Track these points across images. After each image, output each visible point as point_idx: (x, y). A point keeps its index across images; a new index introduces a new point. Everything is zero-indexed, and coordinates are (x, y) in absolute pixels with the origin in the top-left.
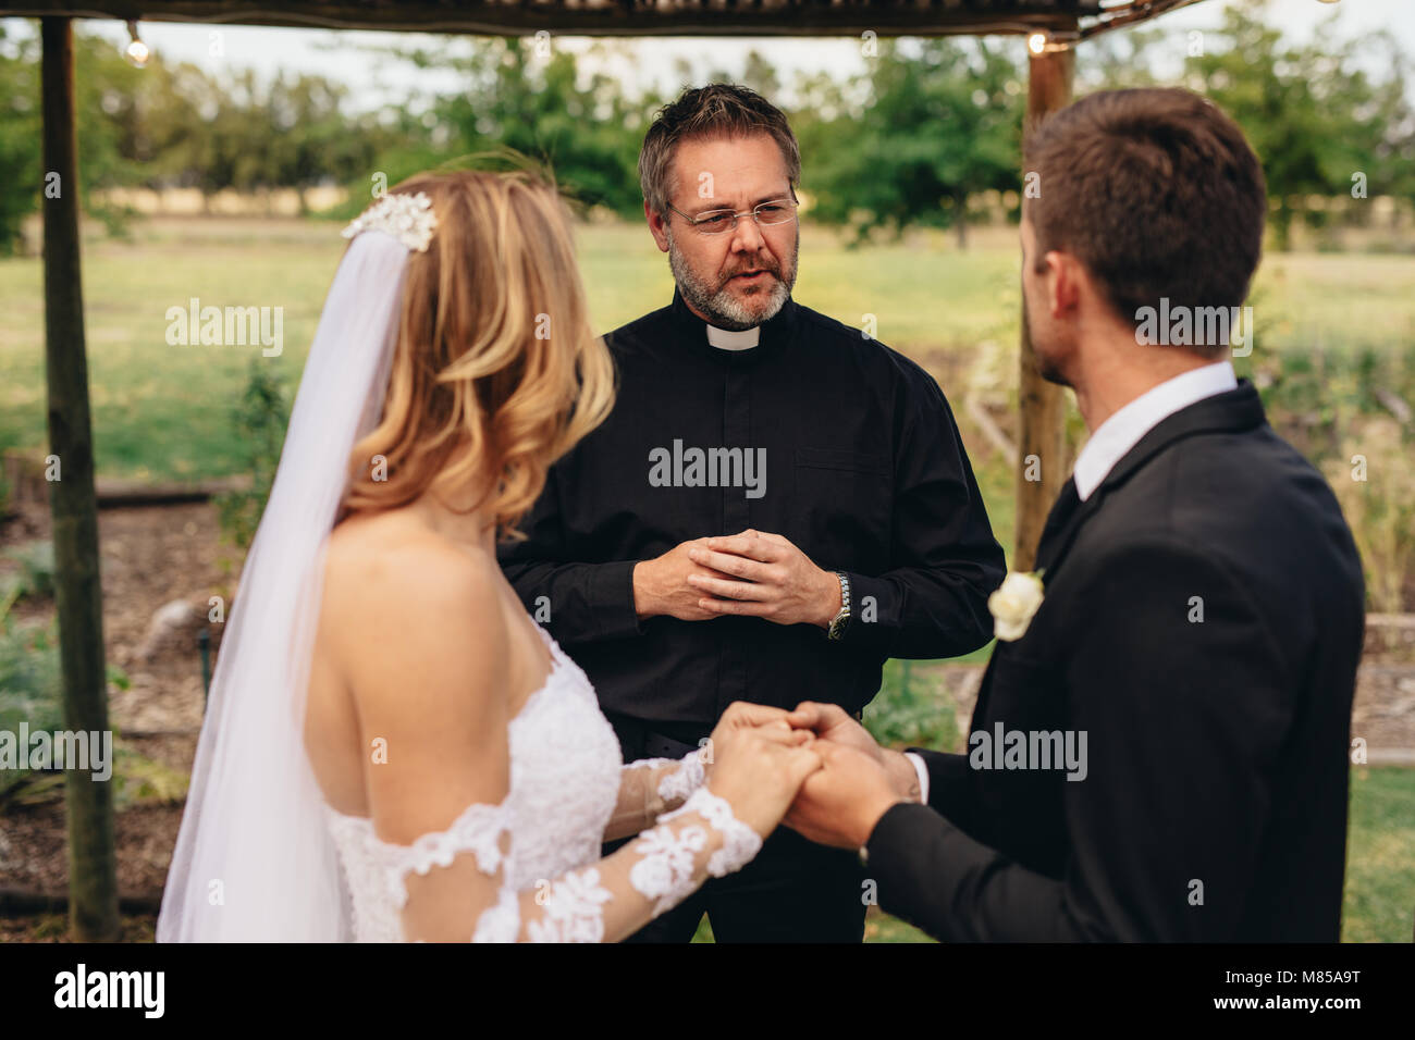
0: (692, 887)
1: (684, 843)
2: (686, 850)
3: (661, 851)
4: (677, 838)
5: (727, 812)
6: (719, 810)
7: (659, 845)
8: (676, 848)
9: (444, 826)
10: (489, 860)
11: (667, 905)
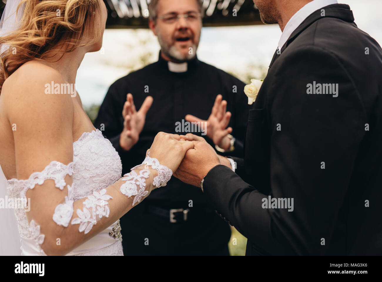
0: (147, 193)
1: (141, 175)
2: (142, 178)
3: (132, 179)
4: (139, 174)
5: (157, 163)
6: (154, 162)
7: (131, 177)
8: (138, 177)
9: (41, 170)
10: (61, 183)
11: (137, 200)
